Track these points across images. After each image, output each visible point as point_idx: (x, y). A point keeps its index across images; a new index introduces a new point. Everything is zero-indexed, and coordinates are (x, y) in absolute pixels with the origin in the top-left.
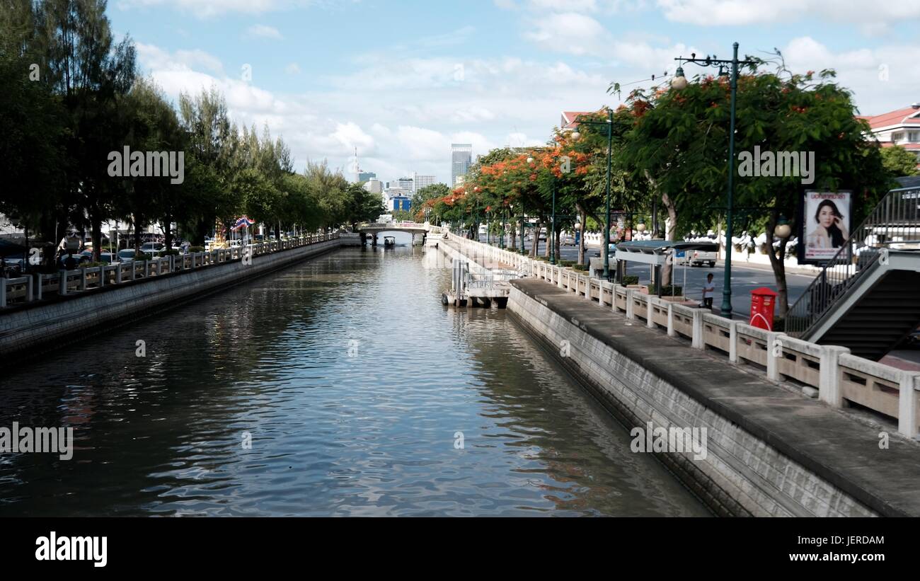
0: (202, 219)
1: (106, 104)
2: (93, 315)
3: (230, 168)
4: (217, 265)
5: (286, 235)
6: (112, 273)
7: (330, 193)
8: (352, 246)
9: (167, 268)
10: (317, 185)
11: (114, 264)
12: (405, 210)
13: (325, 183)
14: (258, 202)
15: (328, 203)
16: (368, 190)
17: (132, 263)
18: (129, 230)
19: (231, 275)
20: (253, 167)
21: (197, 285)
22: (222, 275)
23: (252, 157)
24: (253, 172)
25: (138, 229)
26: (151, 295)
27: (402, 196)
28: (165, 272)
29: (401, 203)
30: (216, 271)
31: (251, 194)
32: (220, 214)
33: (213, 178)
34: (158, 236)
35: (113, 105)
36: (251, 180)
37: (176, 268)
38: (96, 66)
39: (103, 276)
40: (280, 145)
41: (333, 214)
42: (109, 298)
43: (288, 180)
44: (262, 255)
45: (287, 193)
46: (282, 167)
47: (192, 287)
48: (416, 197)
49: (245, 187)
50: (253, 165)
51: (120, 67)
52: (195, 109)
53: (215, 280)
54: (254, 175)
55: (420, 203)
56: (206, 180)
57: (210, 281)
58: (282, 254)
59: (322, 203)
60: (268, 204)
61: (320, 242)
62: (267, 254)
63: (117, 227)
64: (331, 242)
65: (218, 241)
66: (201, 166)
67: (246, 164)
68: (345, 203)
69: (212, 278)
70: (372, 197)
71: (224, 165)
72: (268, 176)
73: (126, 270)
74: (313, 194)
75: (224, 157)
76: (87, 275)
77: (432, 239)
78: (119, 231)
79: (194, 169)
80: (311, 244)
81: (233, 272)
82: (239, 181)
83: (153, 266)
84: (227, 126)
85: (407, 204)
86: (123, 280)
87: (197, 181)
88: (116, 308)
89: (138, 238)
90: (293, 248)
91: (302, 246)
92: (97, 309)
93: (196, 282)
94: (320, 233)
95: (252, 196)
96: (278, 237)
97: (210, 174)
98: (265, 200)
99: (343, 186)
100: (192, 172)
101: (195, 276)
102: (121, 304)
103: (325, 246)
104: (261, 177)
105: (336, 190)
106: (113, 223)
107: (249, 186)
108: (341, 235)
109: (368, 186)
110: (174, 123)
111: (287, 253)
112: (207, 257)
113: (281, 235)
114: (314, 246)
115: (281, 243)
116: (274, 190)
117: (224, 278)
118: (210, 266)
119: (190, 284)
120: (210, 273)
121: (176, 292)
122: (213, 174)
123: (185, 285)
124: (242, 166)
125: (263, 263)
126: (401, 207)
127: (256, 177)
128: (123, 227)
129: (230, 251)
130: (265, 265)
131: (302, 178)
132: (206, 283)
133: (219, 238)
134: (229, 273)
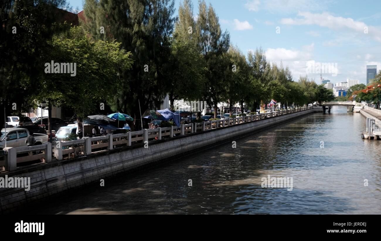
0: (255, 101)
1: (220, 57)
2: (214, 139)
3: (266, 80)
4: (261, 120)
5: (290, 108)
6: (221, 123)
7: (309, 89)
8: (319, 112)
9: (241, 121)
10: (303, 86)
11: (222, 119)
12: (344, 96)
13: (307, 85)
14: (278, 94)
15: (308, 93)
16: (326, 88)
17: (229, 119)
18: (228, 106)
19: (267, 124)
20: (276, 79)
21: (253, 128)
22: (263, 124)
23: (276, 76)
24: (276, 81)
25: (231, 106)
26: (235, 131)
27: (342, 89)
28: (241, 122)
29: (342, 93)
30: (261, 122)
31: (275, 90)
32: (262, 99)
33: (260, 84)
34: (238, 108)
35: (222, 58)
36: (275, 85)
37: (245, 121)
38: (216, 43)
39: (218, 123)
40: (287, 70)
41: (310, 98)
42: (220, 132)
43: (290, 84)
44: (280, 116)
45: (290, 90)
46: (288, 79)
47: (251, 129)
48: (349, 90)
49: (273, 88)
50: (276, 78)
51: (224, 42)
52: (253, 57)
53: (260, 126)
54: (276, 83)
55: (351, 93)
56: (257, 85)
57: (259, 126)
58: (288, 115)
59: (305, 94)
60: (282, 95)
61: (304, 110)
62: (282, 115)
63: (223, 105)
64: (310, 110)
65: (262, 110)
66: (255, 80)
67: (273, 79)
68: (316, 93)
69: (259, 125)
70: (328, 91)
71: (264, 79)
72: (282, 83)
73: (226, 121)
74: (301, 90)
75: (264, 76)
76: (212, 123)
77: (357, 108)
78: (224, 106)
79: (252, 81)
80: (300, 111)
81: (267, 123)
82: (270, 85)
83: (237, 120)
84: (265, 63)
85: (345, 93)
86: (225, 125)
87: (253, 86)
88: (223, 136)
89: (231, 109)
90: (293, 113)
91: (296, 112)
92: (216, 137)
93: (253, 126)
94: (305, 106)
95: (275, 91)
96: (286, 108)
97: (259, 83)
98: (281, 93)
99: (315, 86)
100: (251, 82)
101: (253, 124)
102: (224, 135)
103: (307, 112)
104: (279, 84)
105: (312, 88)
106: (221, 103)
107: (274, 87)
108: (314, 107)
109: (326, 86)
110: (245, 63)
111: (290, 115)
112: (257, 117)
113: (288, 108)
114: (302, 112)
115: (287, 111)
116: (285, 89)
117: (264, 125)
118: (258, 120)
119: (250, 127)
120: (258, 123)
121: (245, 130)
122: (260, 83)
123: (248, 128)
124: (271, 79)
125: (280, 119)
126: (342, 95)
127: (277, 84)
128: (225, 105)
129: (266, 114)
130: (281, 120)
131: (297, 83)
132: (257, 127)
133: (262, 109)
134: (266, 123)
